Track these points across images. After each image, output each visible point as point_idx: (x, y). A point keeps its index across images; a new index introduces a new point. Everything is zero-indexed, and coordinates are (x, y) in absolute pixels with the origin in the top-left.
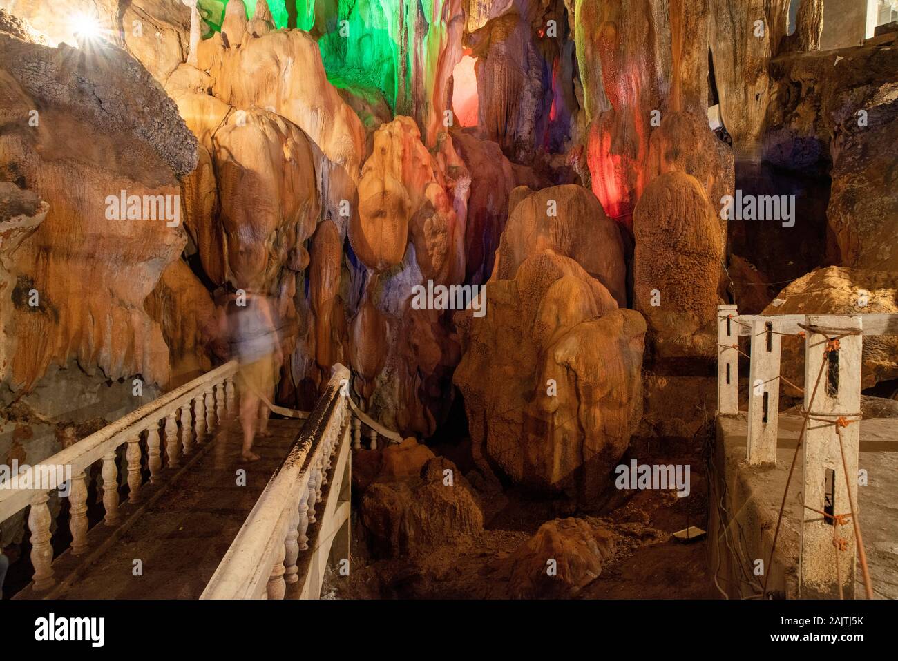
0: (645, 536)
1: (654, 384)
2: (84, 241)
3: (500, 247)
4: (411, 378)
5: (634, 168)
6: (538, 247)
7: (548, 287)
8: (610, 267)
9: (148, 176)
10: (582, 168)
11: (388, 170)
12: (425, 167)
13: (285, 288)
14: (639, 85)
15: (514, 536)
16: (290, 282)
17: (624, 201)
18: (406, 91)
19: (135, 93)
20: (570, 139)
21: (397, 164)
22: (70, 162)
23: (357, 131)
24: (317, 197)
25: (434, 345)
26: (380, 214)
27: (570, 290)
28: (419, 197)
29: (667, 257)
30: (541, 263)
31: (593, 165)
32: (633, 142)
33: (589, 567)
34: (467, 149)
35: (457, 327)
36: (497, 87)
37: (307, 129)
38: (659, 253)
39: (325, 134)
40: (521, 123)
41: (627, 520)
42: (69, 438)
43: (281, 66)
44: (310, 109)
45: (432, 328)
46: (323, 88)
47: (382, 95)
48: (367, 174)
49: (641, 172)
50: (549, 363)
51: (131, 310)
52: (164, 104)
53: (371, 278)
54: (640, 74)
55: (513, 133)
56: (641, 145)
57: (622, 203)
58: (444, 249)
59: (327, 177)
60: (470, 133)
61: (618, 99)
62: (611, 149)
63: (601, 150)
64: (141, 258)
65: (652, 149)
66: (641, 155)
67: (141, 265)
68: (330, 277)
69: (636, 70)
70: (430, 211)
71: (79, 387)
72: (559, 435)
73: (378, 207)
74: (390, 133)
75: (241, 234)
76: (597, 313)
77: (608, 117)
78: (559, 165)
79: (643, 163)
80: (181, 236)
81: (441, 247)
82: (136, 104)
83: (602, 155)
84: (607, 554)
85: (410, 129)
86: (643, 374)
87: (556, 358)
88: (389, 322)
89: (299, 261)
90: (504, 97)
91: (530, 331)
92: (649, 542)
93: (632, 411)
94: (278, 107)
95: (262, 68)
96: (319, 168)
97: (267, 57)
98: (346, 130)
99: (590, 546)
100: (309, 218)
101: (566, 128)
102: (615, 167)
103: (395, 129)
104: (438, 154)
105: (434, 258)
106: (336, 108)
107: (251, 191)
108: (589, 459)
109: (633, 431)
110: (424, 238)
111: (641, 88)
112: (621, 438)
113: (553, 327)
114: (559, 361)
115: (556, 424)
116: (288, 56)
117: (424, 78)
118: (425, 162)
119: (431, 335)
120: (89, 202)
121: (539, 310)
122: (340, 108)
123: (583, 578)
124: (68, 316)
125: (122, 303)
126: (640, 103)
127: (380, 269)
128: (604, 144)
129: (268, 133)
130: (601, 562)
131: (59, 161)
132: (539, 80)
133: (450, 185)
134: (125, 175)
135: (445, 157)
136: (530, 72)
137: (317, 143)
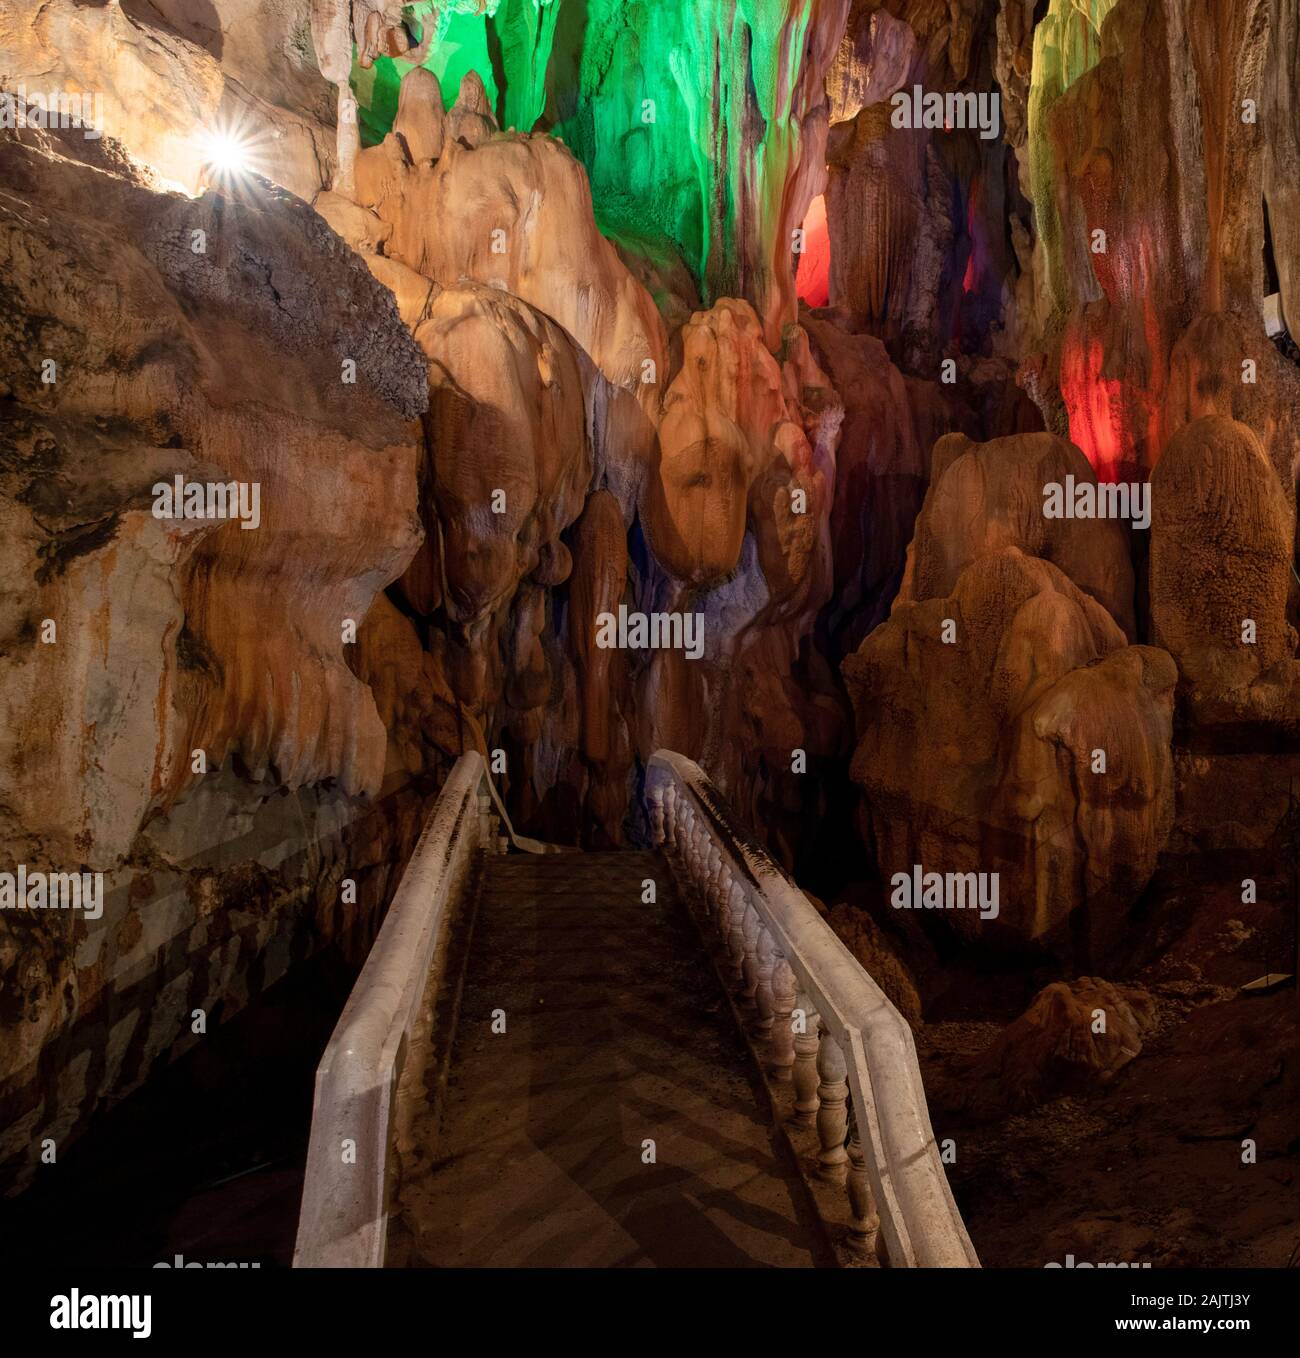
0: (1199, 996)
1: (1189, 768)
2: (268, 545)
3: (914, 539)
4: (747, 779)
5: (1144, 404)
6: (989, 542)
7: (1015, 611)
8: (1111, 576)
9: (370, 430)
10: (1044, 396)
11: (710, 399)
12: (773, 393)
13: (526, 617)
14: (1152, 261)
15: (976, 1029)
16: (536, 607)
17: (1128, 459)
18: (724, 246)
19: (334, 280)
20: (1002, 326)
21: (728, 390)
22: (253, 408)
23: (654, 329)
24: (588, 449)
25: (790, 716)
26: (699, 480)
27: (1052, 615)
28: (764, 449)
29: (1206, 559)
30: (1002, 569)
31: (1071, 393)
32: (1142, 359)
33: (1123, 1041)
34: (828, 352)
35: (847, 681)
36: (870, 227)
37: (569, 323)
38: (1193, 551)
39: (603, 332)
40: (913, 296)
41: (1166, 979)
42: (206, 897)
43: (520, 206)
44: (575, 288)
45: (784, 687)
46: (595, 250)
47: (678, 251)
48: (674, 406)
49: (1156, 411)
50: (1025, 738)
51: (327, 663)
52: (380, 299)
53: (680, 597)
54: (1154, 244)
55: (898, 315)
56: (1156, 364)
57: (1123, 462)
58: (809, 542)
59: (604, 414)
60: (828, 320)
61: (1115, 283)
62: (1104, 369)
63: (1086, 368)
64: (352, 572)
65: (1176, 374)
66: (1156, 380)
67: (348, 583)
68: (609, 596)
69: (1147, 236)
70: (784, 473)
71: (228, 803)
72: (1043, 857)
73: (697, 469)
74: (713, 332)
75: (470, 520)
76: (1095, 651)
77: (1099, 313)
78: (985, 379)
79: (1159, 395)
80: (416, 532)
81: (805, 539)
82: (338, 301)
83: (1087, 378)
84: (1148, 1023)
85: (746, 323)
86: (1173, 753)
87: (1037, 729)
88: (706, 676)
89: (556, 568)
90: (884, 248)
91: (986, 686)
92: (1206, 1002)
93: (1159, 812)
94: (513, 282)
95: (484, 210)
96: (590, 396)
97: (493, 189)
98: (638, 328)
99: (1121, 1013)
100: (574, 488)
101: (993, 306)
102: (1111, 400)
103: (721, 323)
104: (786, 364)
105: (791, 559)
106: (619, 286)
107: (491, 443)
108: (1094, 891)
109: (1163, 844)
110: (773, 521)
111: (1155, 267)
112: (1146, 855)
113: (1026, 678)
114: (1042, 732)
115: (1039, 838)
116: (532, 189)
117: (758, 223)
118: (774, 383)
119: (784, 698)
120: (281, 477)
121: (1000, 650)
122: (625, 286)
123: (1116, 1059)
124: (237, 676)
125: (313, 651)
126: (1153, 293)
127: (696, 580)
128: (1092, 359)
129: (511, 336)
130: (1139, 1034)
131: (236, 408)
132: (948, 216)
133: (810, 424)
134: (335, 428)
135: (798, 370)
136: (929, 200)
137: (587, 350)
